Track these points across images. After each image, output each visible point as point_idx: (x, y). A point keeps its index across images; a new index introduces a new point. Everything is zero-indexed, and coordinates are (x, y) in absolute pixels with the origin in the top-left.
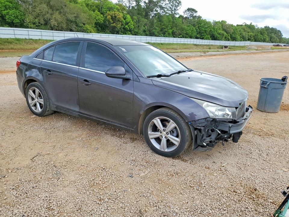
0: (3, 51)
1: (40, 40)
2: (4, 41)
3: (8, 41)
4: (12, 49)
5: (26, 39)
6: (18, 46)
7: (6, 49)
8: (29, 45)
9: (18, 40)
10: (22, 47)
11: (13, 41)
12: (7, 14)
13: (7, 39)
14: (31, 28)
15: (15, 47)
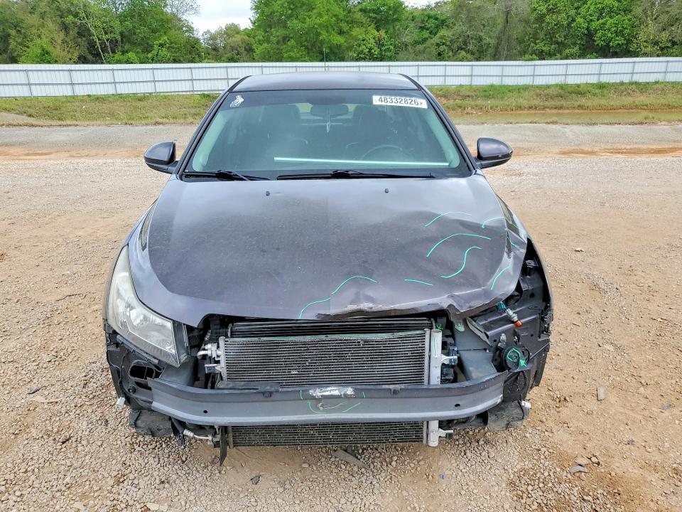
0: (561, 111)
1: (656, 83)
2: (570, 90)
3: (580, 89)
4: (580, 107)
5: (622, 83)
6: (596, 101)
7: (568, 108)
8: (623, 97)
9: (602, 86)
10: (603, 102)
11: (590, 89)
12: (601, 28)
13: (578, 86)
14: (645, 55)
15: (589, 103)
